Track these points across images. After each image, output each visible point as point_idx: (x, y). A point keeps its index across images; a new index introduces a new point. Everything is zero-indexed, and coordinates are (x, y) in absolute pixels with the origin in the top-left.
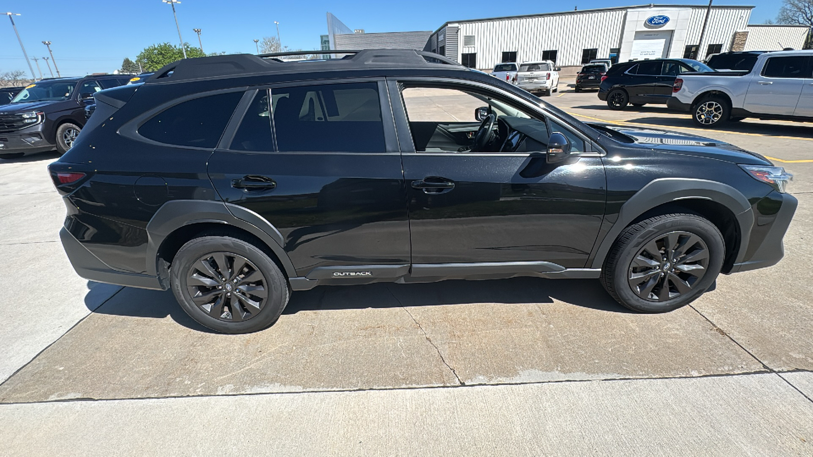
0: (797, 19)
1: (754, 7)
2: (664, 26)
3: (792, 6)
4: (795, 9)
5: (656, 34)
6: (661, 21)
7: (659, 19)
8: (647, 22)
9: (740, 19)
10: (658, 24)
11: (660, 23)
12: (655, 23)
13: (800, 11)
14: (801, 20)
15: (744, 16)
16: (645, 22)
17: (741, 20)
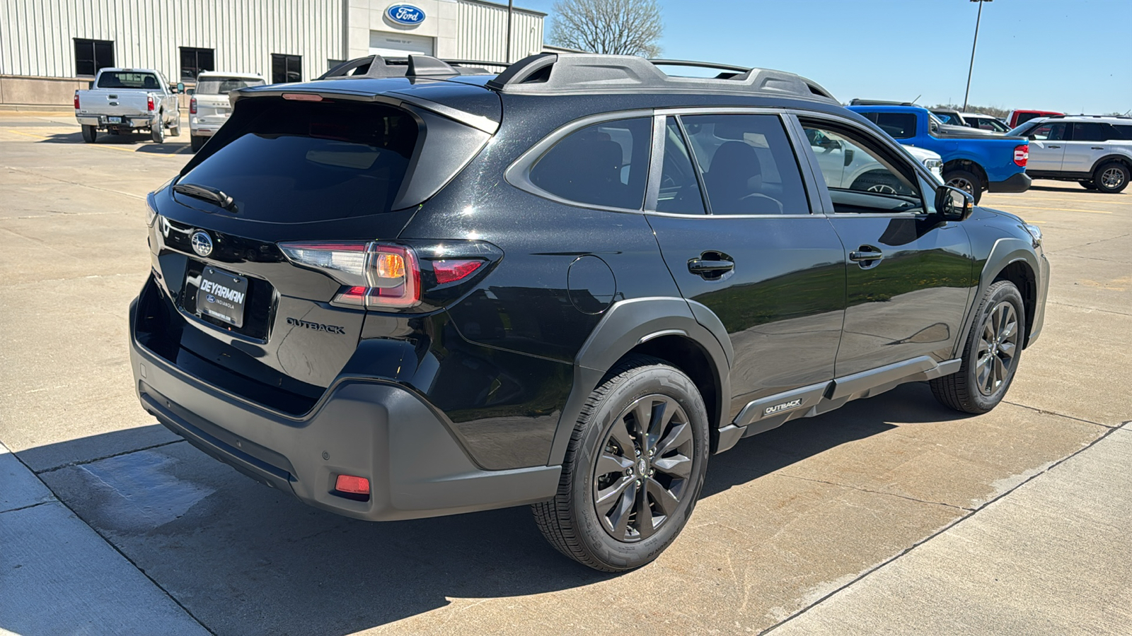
0: (577, 42)
1: (547, 15)
2: (418, 26)
3: (565, 18)
4: (571, 25)
5: (407, 40)
6: (410, 16)
7: (408, 13)
8: (387, 14)
9: (531, 32)
10: (406, 20)
11: (410, 20)
12: (402, 19)
13: (578, 29)
14: (583, 45)
15: (536, 28)
16: (384, 14)
17: (532, 34)
